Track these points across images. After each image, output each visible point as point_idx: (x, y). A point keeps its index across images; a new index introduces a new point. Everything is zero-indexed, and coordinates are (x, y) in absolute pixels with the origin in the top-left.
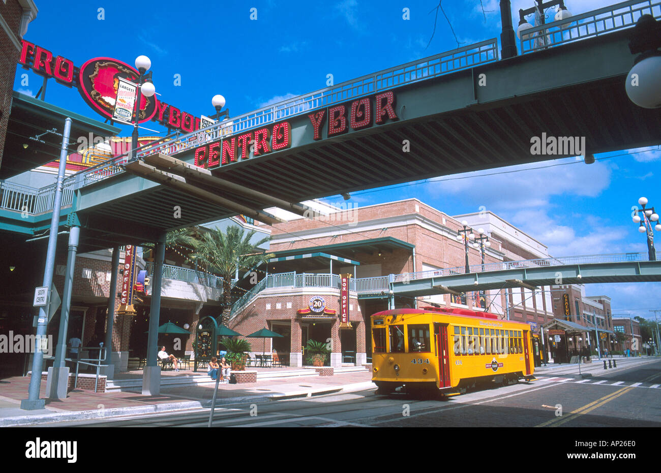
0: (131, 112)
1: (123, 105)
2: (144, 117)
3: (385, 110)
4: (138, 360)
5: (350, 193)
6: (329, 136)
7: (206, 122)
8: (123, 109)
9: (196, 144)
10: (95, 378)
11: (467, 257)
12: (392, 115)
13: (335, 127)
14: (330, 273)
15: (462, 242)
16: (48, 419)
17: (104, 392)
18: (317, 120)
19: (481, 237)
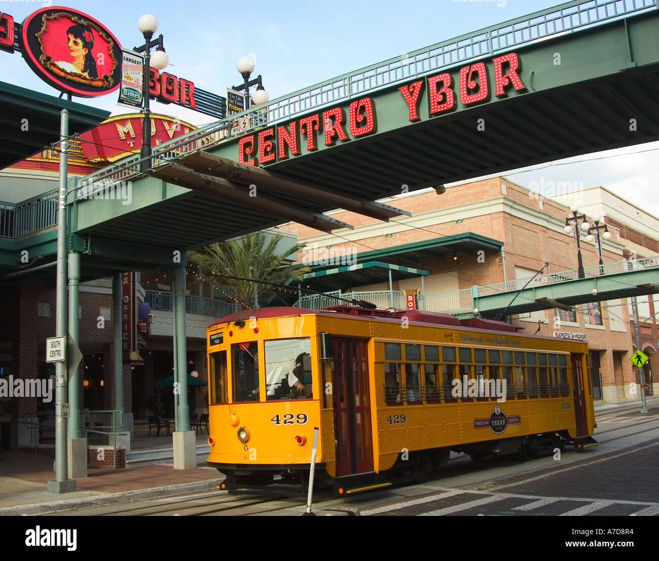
0: (141, 91)
1: (129, 84)
2: (111, 85)
3: (508, 78)
4: (147, 424)
5: (446, 185)
6: (431, 116)
7: (233, 97)
8: (131, 89)
9: (238, 132)
10: (112, 451)
11: (580, 255)
12: (518, 85)
13: (439, 103)
14: (389, 289)
15: (572, 235)
16: (88, 504)
17: (124, 467)
18: (411, 94)
19: (597, 226)
